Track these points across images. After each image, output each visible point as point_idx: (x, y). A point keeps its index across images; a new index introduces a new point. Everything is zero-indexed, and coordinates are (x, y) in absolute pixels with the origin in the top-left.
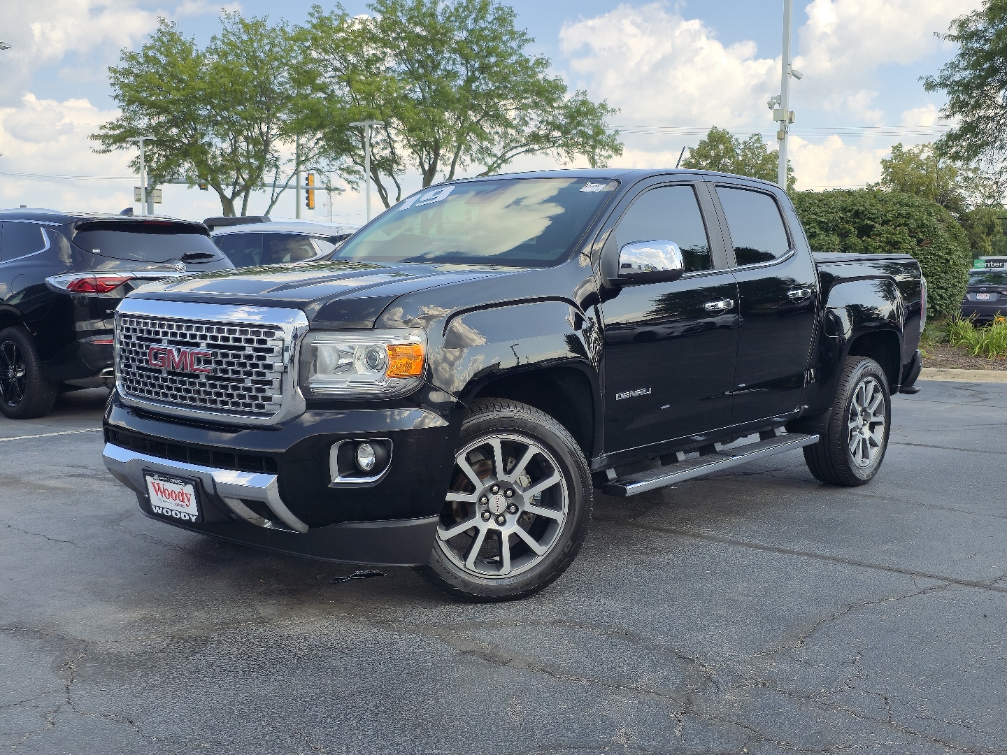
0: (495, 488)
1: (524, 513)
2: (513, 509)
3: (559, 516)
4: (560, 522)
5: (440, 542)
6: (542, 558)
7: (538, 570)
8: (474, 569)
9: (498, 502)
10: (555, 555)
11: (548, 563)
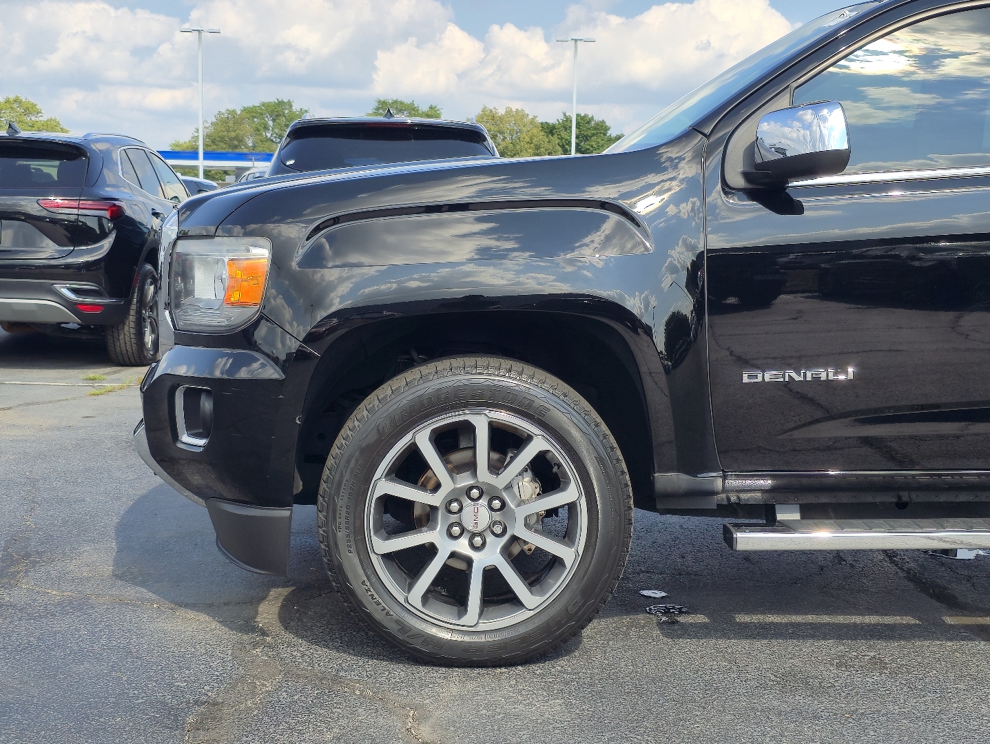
0: (475, 493)
1: (514, 539)
2: (498, 530)
3: (569, 555)
4: (568, 563)
5: (373, 557)
6: (532, 613)
7: (522, 630)
8: (419, 606)
9: (478, 515)
10: (552, 612)
11: (538, 622)
